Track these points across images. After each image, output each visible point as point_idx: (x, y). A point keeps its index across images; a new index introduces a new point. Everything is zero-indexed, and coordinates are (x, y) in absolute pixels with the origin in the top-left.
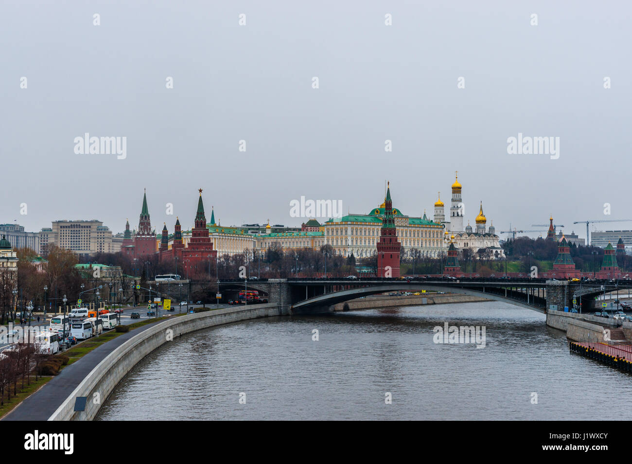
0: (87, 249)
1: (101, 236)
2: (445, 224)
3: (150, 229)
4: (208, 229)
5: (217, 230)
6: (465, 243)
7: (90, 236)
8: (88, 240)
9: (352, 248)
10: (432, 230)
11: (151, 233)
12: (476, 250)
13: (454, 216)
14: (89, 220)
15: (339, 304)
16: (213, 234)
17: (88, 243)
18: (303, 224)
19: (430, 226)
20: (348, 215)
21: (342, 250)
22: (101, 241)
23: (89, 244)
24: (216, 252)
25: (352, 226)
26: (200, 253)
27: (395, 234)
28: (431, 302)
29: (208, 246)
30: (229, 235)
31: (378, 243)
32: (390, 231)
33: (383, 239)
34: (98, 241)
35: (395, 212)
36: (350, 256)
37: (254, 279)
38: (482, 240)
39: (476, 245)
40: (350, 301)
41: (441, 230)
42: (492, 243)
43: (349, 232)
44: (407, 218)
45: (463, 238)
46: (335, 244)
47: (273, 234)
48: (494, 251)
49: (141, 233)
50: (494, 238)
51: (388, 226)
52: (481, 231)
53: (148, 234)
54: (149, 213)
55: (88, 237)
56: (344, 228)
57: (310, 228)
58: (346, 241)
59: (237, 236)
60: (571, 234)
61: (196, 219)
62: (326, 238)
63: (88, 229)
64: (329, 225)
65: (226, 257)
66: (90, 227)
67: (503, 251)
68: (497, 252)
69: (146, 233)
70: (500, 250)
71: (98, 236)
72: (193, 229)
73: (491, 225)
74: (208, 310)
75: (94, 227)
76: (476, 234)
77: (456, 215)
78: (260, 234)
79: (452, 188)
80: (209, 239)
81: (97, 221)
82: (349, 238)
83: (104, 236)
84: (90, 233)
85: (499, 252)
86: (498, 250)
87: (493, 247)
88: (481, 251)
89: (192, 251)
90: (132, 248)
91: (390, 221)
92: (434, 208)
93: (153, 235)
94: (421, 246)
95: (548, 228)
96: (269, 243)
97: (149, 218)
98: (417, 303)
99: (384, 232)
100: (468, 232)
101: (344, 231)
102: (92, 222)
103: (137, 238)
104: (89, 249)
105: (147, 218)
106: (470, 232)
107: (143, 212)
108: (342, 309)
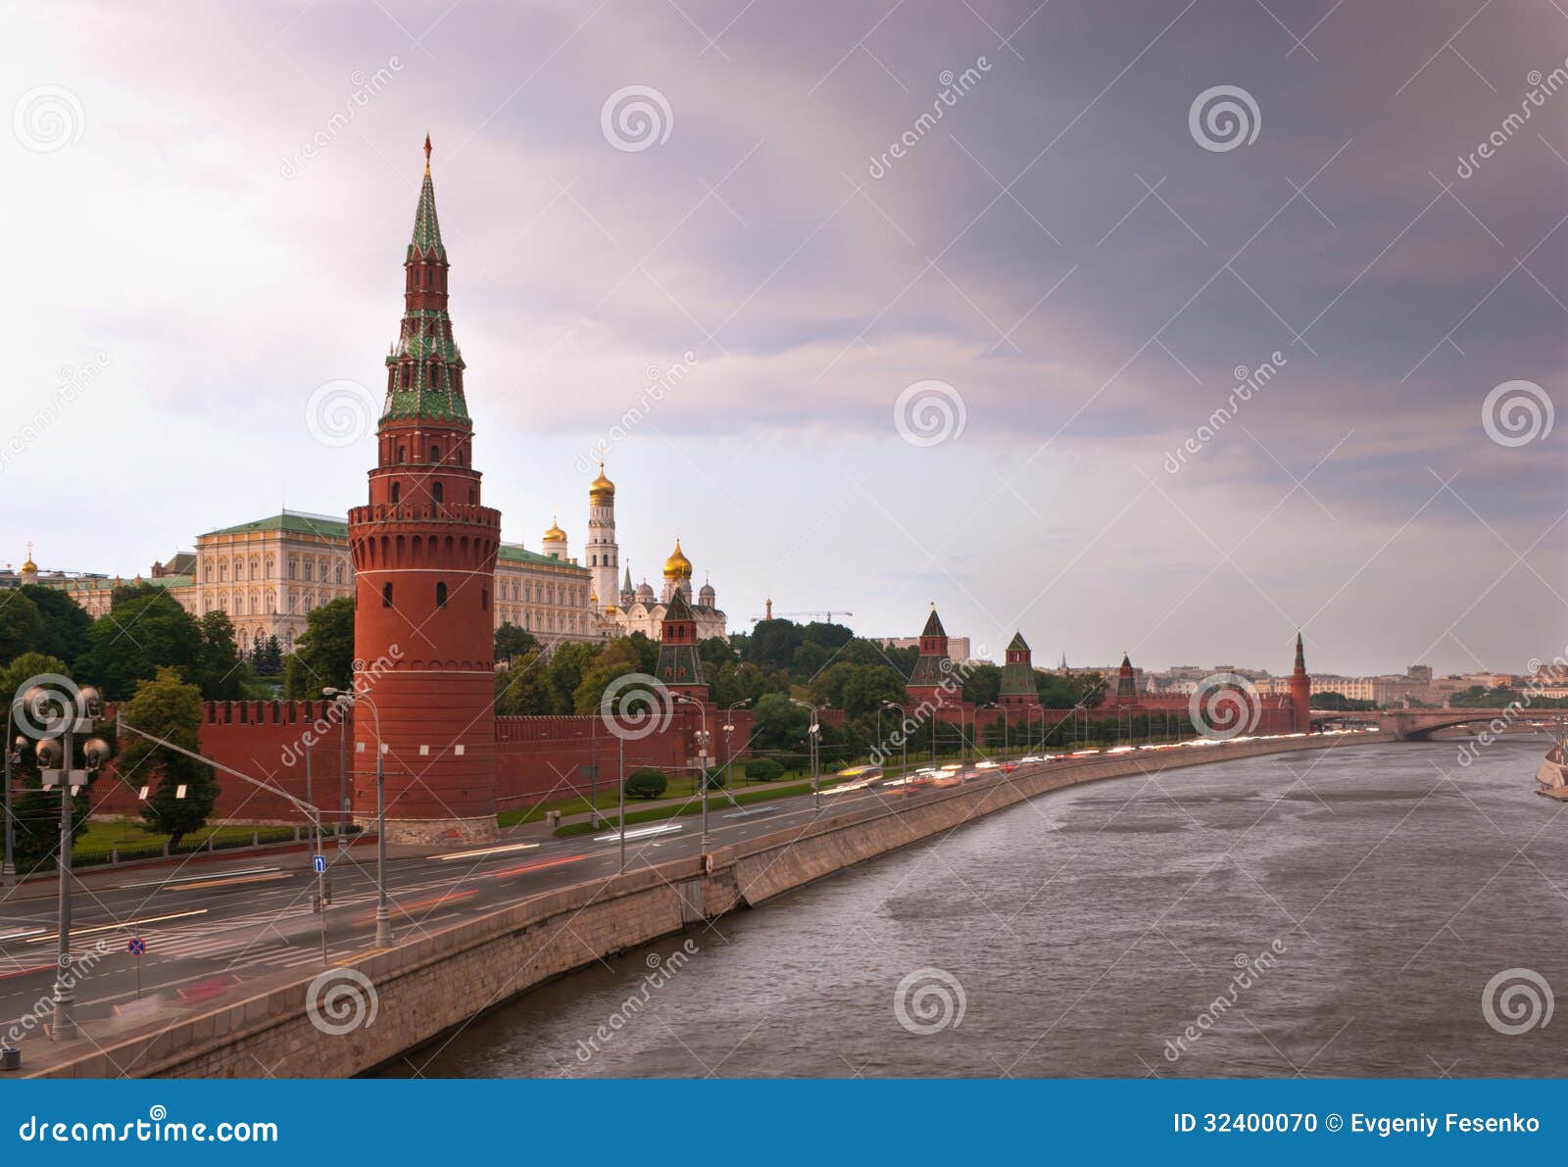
6: (636, 631)
10: (558, 580)
13: (594, 564)
19: (550, 569)
25: (293, 548)
41: (583, 582)
42: (710, 632)
45: (632, 615)
56: (262, 556)
62: (199, 593)
64: (212, 546)
73: (705, 584)
77: (599, 562)
100: (643, 601)
101: (262, 565)
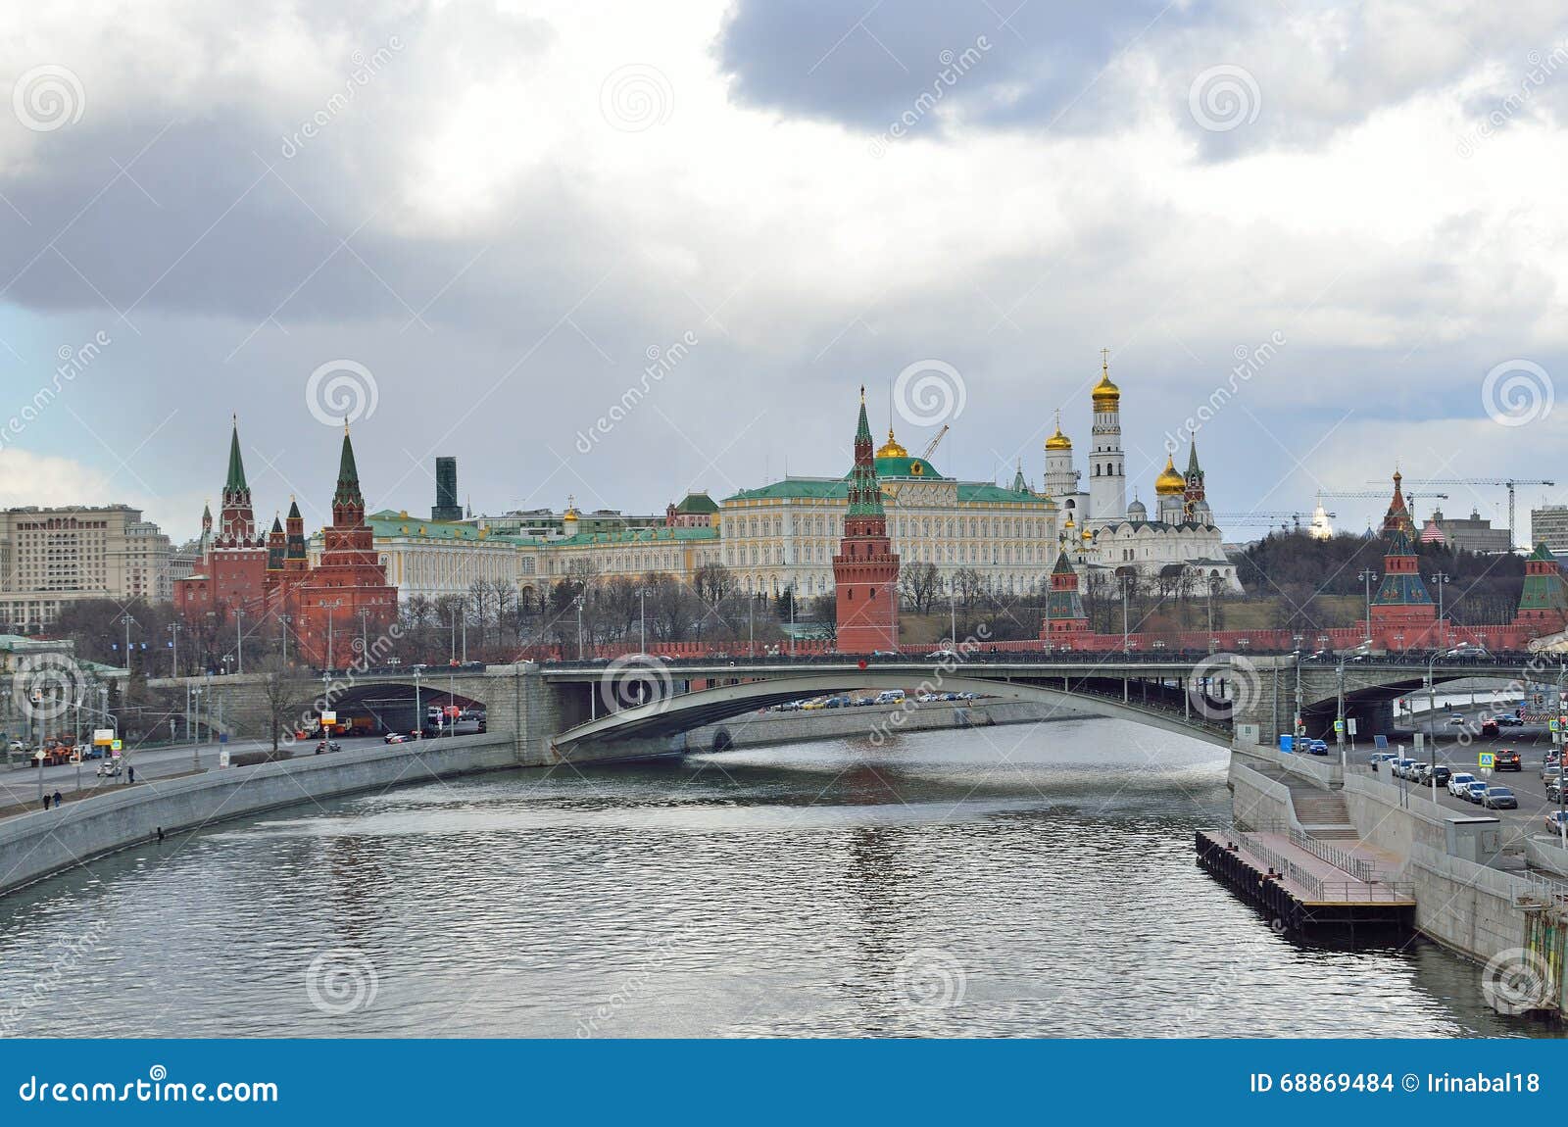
0: (97, 587)
1: (136, 549)
2: (1074, 498)
3: (251, 528)
4: (371, 529)
5: (405, 530)
6: (1125, 551)
7: (104, 550)
8: (100, 561)
9: (794, 573)
10: (1026, 515)
11: (254, 540)
12: (1152, 569)
13: (1098, 475)
14: (101, 506)
15: (702, 730)
16: (395, 541)
17: (101, 569)
18: (672, 506)
19: (1022, 506)
20: (783, 479)
21: (767, 576)
22: (136, 564)
23: (104, 572)
24: (394, 591)
25: (796, 510)
26: (349, 595)
27: (882, 531)
28: (983, 718)
29: (371, 577)
30: (440, 542)
31: (836, 559)
32: (869, 523)
33: (849, 548)
34: (128, 564)
35: (917, 468)
36: (781, 594)
37: (473, 664)
38: (1171, 542)
39: (1154, 554)
40: (734, 719)
41: (1051, 515)
42: (1203, 549)
43: (787, 529)
44: (951, 483)
45: (1121, 535)
46: (737, 562)
47: (586, 536)
48: (1208, 570)
49: (226, 540)
50: (1208, 534)
51: (865, 509)
52: (1170, 516)
53: (247, 543)
54: (249, 484)
55: (100, 554)
56: (772, 518)
57: (691, 519)
58: (779, 552)
59: (465, 543)
60: (1469, 518)
61: (334, 501)
62: (723, 546)
63: (100, 530)
64: (732, 508)
65: (420, 606)
66: (104, 524)
67: (1233, 569)
68: (1215, 573)
69: (240, 540)
70: (1225, 568)
71: (128, 549)
72: (327, 529)
74: (286, 755)
75: (116, 524)
76: (1156, 526)
77: (1104, 471)
78: (553, 536)
79: (1094, 397)
80: (374, 556)
81: (123, 509)
82: (787, 545)
83: (145, 548)
84: (104, 542)
85: (1222, 574)
86: (1217, 568)
87: (1207, 562)
88: (1171, 572)
89: (323, 591)
90: (202, 584)
91: (868, 496)
92: (1045, 454)
93: (262, 546)
94: (992, 561)
95: (1388, 503)
96: (563, 563)
97: (248, 497)
98: (939, 724)
99: (851, 527)
100: (1134, 519)
101: (772, 524)
102: (108, 510)
103: (216, 553)
104: (104, 587)
105: (244, 498)
106: (1140, 519)
107: (230, 481)
108: (710, 743)
